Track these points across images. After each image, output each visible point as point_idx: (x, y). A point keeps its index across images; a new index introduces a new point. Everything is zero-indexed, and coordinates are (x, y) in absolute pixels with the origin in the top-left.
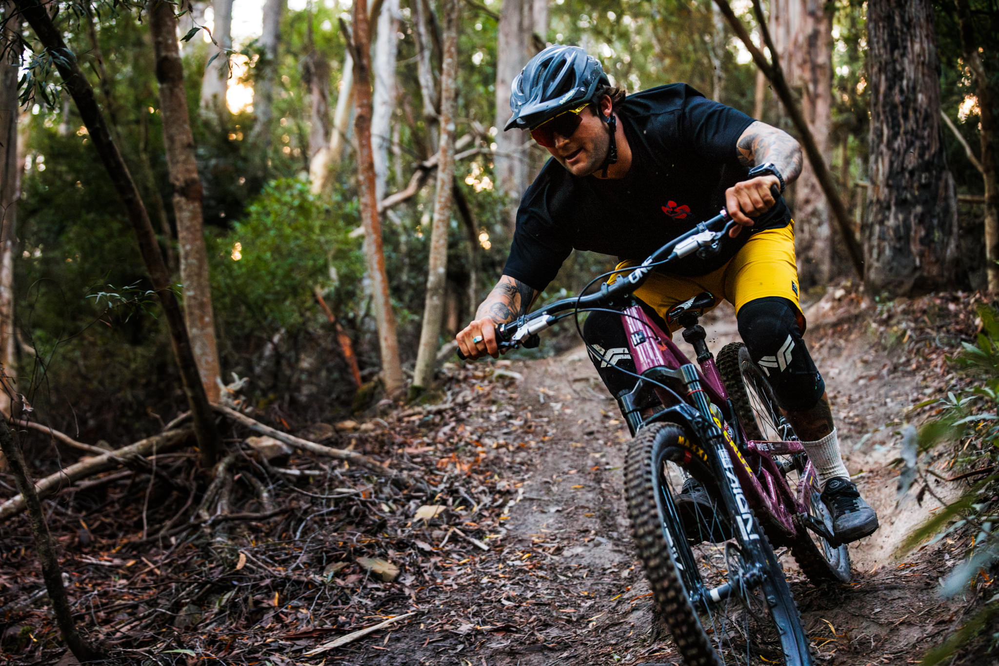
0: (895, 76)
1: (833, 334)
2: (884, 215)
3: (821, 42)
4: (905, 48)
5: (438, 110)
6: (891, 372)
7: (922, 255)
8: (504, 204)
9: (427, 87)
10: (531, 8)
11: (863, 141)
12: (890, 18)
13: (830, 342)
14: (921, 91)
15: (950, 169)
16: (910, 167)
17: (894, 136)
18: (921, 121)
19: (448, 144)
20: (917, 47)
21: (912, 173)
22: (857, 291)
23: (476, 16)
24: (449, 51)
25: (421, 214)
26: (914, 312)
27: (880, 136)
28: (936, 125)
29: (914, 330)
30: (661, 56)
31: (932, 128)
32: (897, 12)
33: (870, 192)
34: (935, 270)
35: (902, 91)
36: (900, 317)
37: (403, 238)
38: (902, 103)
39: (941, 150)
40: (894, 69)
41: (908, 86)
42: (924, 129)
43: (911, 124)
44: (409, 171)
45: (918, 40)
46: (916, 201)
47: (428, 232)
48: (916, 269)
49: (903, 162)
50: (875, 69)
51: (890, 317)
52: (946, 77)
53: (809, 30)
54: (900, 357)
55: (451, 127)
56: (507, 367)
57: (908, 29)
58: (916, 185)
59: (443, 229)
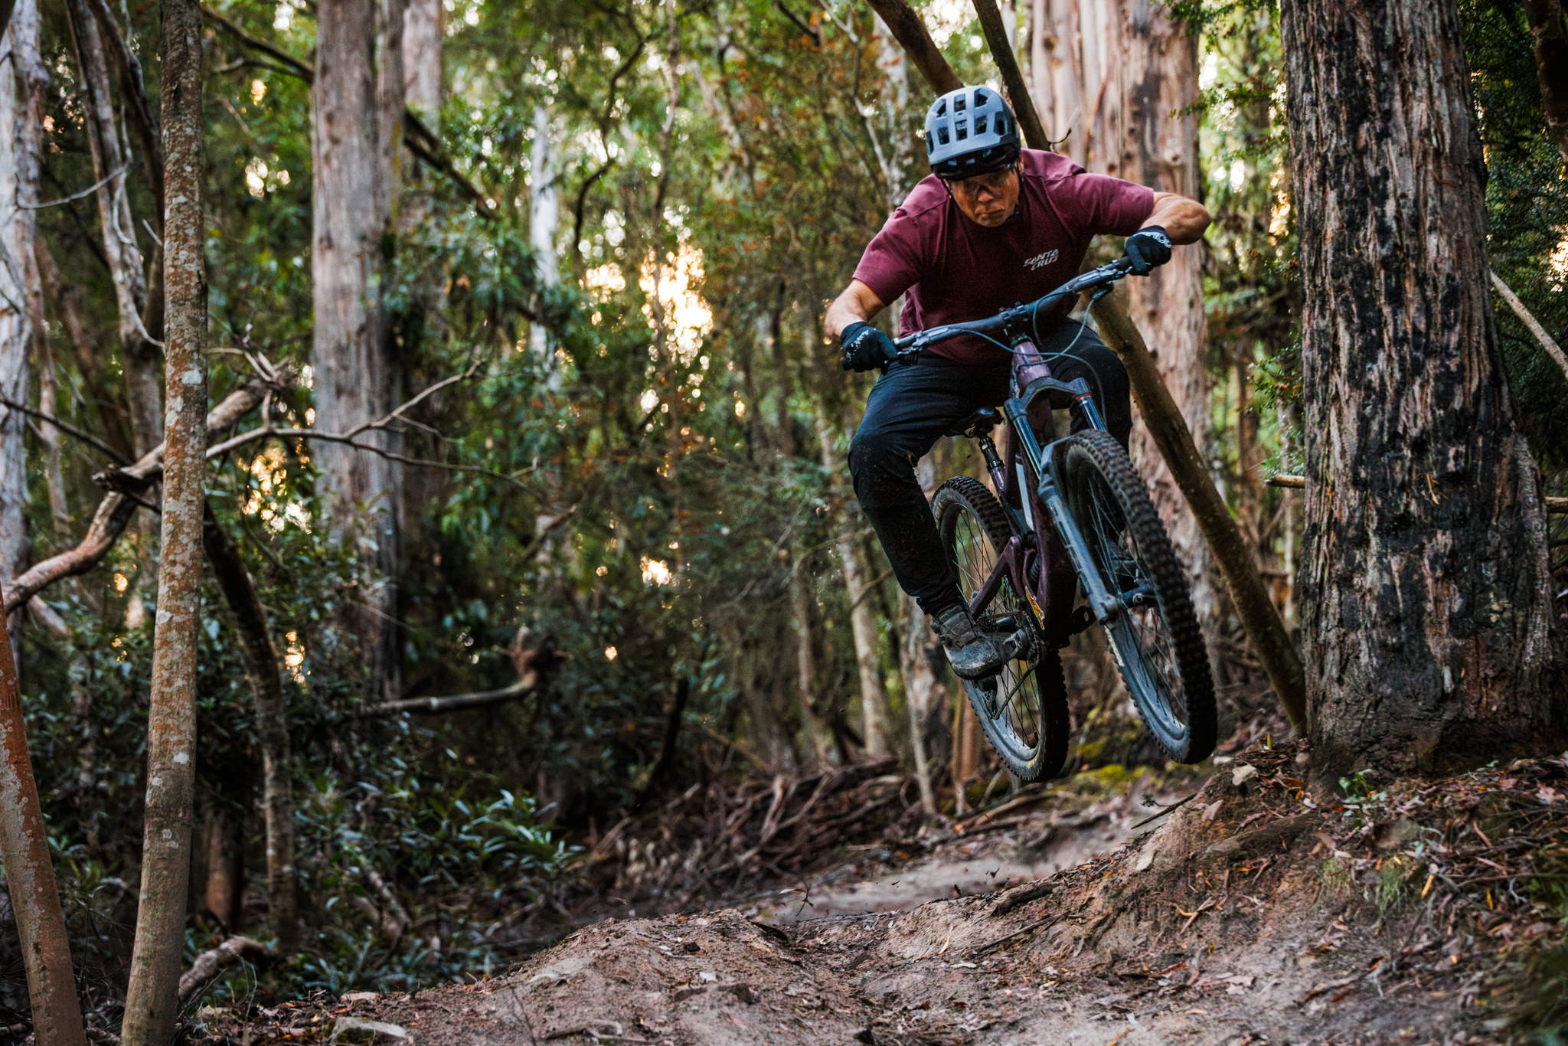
0: (1363, 192)
1: (1231, 879)
2: (1350, 560)
3: (1168, 104)
4: (1388, 115)
5: (156, 327)
6: (1392, 976)
7: (1456, 661)
8: (344, 570)
9: (125, 266)
10: (395, 43)
11: (1291, 363)
12: (1343, 39)
13: (1224, 906)
14: (1433, 228)
15: (1521, 431)
16: (1414, 432)
17: (1369, 351)
18: (1437, 308)
19: (183, 421)
20: (1420, 111)
21: (1419, 447)
22: (1287, 765)
23: (251, 68)
24: (177, 174)
25: (124, 603)
26: (1443, 813)
27: (1331, 353)
28: (1478, 315)
29: (1448, 861)
30: (747, 160)
31: (1469, 325)
32: (1362, 21)
33: (1310, 502)
34: (1495, 700)
35: (1383, 231)
36: (1407, 828)
37: (76, 671)
38: (1385, 262)
39: (1495, 381)
40: (1361, 173)
41: (1398, 218)
42: (1447, 327)
43: (1412, 317)
44: (81, 491)
45: (1422, 92)
46: (1436, 521)
47: (143, 653)
48: (1444, 698)
49: (1394, 419)
50: (1311, 175)
51: (1381, 831)
52: (1504, 182)
53: (1135, 75)
54: (1413, 936)
55: (193, 377)
56: (366, 1009)
57: (1395, 65)
58: (1431, 477)
59: (180, 648)
